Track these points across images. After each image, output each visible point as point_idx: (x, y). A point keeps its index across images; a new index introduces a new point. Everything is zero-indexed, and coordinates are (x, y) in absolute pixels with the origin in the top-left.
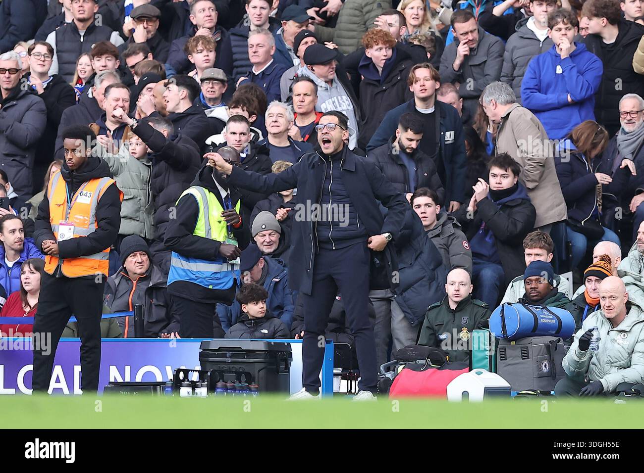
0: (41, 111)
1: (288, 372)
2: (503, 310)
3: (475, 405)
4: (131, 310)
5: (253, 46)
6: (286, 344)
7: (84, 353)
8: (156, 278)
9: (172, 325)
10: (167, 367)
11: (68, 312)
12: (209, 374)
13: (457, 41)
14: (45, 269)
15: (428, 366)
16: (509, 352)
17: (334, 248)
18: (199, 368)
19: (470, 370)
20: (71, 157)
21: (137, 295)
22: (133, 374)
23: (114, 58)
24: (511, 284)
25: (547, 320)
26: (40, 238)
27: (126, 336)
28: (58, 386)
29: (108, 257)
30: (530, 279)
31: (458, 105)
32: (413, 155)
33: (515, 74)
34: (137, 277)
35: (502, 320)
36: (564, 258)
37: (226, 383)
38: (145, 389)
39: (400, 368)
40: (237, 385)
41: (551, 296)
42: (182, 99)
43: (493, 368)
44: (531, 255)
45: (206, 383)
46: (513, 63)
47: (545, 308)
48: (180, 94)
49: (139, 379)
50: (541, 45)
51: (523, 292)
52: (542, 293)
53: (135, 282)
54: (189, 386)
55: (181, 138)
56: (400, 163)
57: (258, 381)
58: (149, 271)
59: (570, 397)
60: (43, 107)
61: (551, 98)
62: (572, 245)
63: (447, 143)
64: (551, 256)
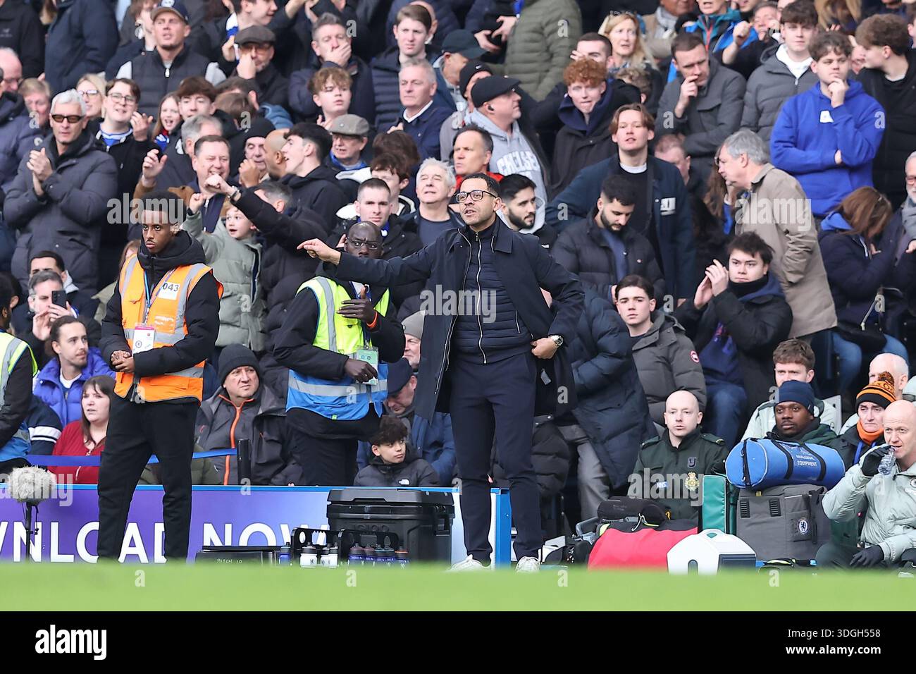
0: (111, 173)
1: (449, 533)
2: (744, 449)
3: (707, 579)
4: (233, 447)
5: (407, 82)
6: (446, 494)
7: (169, 506)
8: (268, 403)
9: (291, 467)
10: (282, 525)
11: (147, 449)
12: (340, 535)
13: (681, 77)
14: (116, 391)
15: (642, 526)
16: (752, 506)
17: (485, 362)
18: (326, 527)
19: (700, 530)
20: (152, 237)
21: (242, 425)
22: (236, 534)
23: (208, 101)
24: (756, 413)
25: (806, 463)
26: (109, 347)
27: (226, 483)
28: (132, 551)
29: (201, 373)
30: (781, 406)
31: (684, 165)
32: (621, 233)
33: (760, 124)
34: (242, 401)
35: (744, 461)
36: (829, 376)
37: (364, 547)
38: (253, 556)
39: (603, 528)
40: (379, 550)
41: (810, 430)
42: (308, 156)
43: (732, 529)
44: (784, 372)
45: (336, 548)
46: (758, 109)
47: (803, 445)
48: (305, 150)
49: (243, 542)
50: (796, 83)
51: (772, 423)
52: (799, 424)
53: (238, 409)
54: (312, 552)
55: (301, 211)
56: (603, 245)
57: (408, 545)
58: (258, 393)
59: (837, 568)
60: (113, 167)
61: (812, 156)
62: (841, 360)
63: (663, 214)
64: (812, 374)
